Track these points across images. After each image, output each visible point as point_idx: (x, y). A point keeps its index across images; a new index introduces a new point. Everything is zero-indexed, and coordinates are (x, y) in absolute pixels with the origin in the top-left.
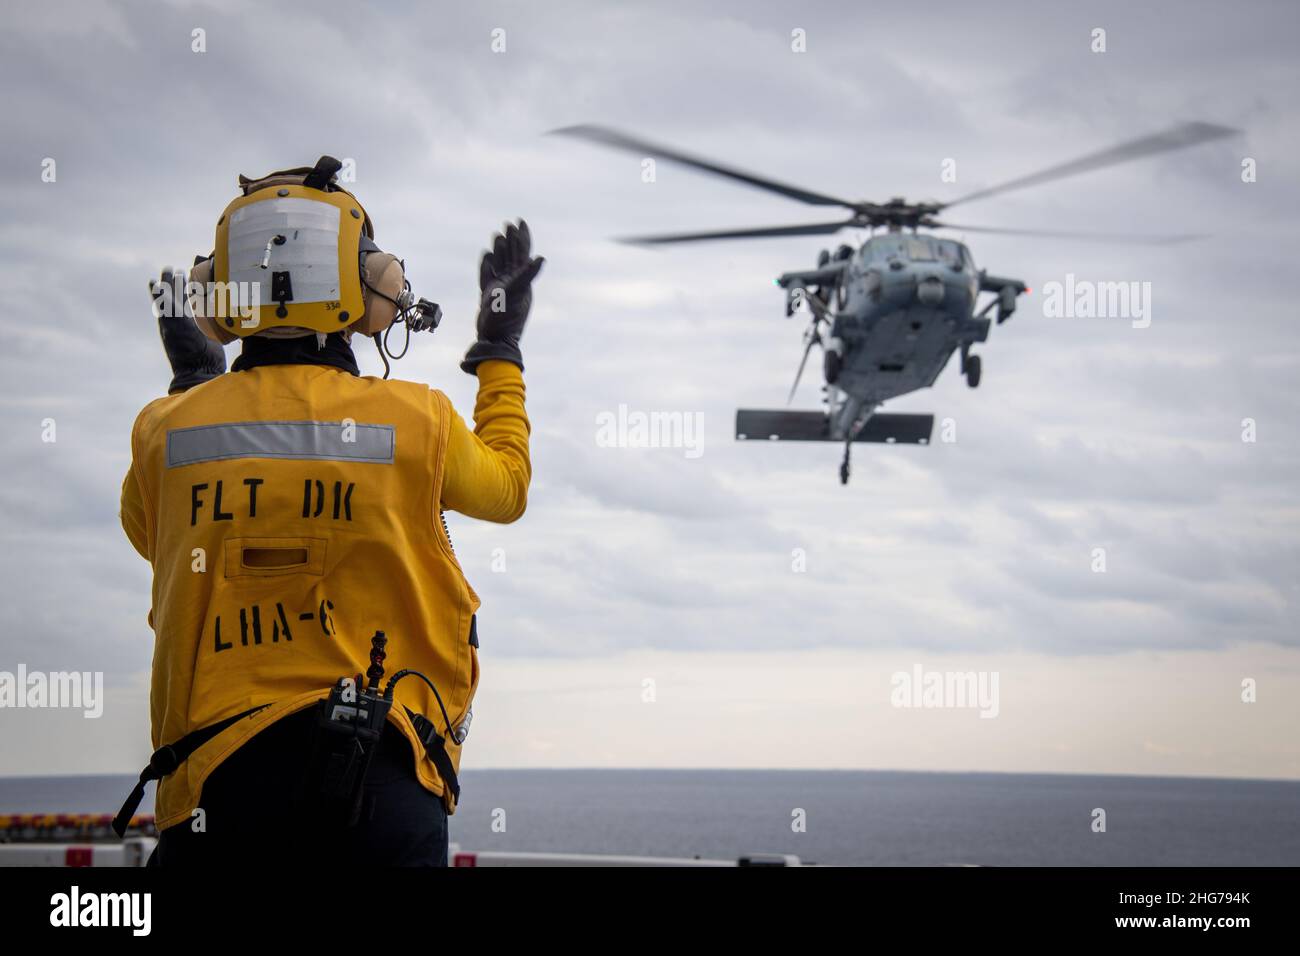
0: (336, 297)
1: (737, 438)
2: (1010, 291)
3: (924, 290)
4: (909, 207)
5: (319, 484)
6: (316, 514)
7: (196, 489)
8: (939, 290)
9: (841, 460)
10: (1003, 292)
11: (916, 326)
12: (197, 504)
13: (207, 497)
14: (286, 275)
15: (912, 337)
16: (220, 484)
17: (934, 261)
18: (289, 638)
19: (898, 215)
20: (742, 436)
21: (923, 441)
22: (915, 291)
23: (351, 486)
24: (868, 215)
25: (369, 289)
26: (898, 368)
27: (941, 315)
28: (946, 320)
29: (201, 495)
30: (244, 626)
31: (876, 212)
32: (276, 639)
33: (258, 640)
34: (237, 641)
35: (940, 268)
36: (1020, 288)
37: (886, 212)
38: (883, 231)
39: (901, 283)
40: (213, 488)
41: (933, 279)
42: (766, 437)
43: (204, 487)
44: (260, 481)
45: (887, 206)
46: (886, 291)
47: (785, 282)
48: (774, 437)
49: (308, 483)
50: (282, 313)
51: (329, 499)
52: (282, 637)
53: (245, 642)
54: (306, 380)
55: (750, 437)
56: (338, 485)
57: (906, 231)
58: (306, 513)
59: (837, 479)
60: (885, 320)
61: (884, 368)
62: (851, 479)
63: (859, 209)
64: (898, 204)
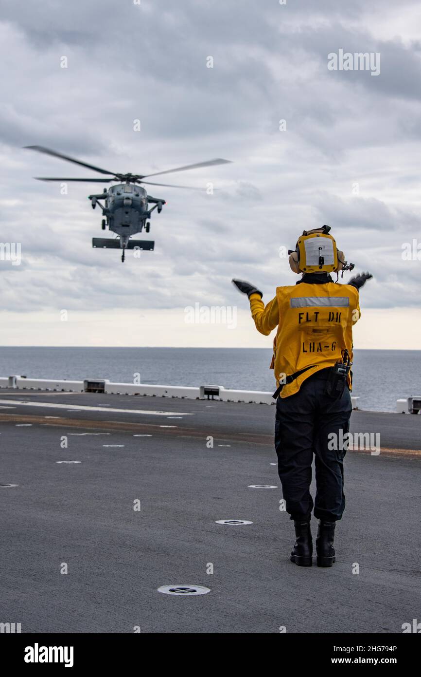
0: (333, 263)
1: (93, 247)
2: (160, 203)
3: (125, 201)
4: (133, 176)
5: (333, 313)
6: (332, 321)
7: (300, 314)
8: (130, 202)
9: (122, 254)
10: (158, 203)
11: (127, 213)
12: (300, 318)
13: (304, 317)
14: (323, 258)
15: (127, 216)
16: (307, 313)
17: (131, 193)
18: (321, 351)
19: (130, 178)
20: (95, 246)
21: (151, 249)
22: (123, 202)
23: (340, 313)
24: (120, 177)
25: (339, 261)
26: (128, 226)
27: (133, 210)
28: (136, 211)
29: (302, 316)
30: (311, 347)
31: (123, 177)
32: (318, 351)
33: (314, 351)
34: (308, 351)
35: (132, 195)
36: (164, 203)
37: (126, 177)
38: (124, 183)
39: (120, 199)
40: (305, 314)
41: (128, 198)
42: (102, 247)
43: (303, 314)
44: (318, 313)
45: (126, 175)
46: (115, 202)
47: (91, 198)
48: (105, 247)
49: (330, 313)
50: (321, 268)
51: (335, 316)
52: (319, 351)
53: (310, 351)
54: (327, 286)
55: (97, 247)
56: (337, 313)
57: (131, 183)
58: (329, 320)
59: (121, 260)
60: (117, 210)
61: (123, 226)
62: (125, 261)
63: (117, 175)
64: (129, 175)
